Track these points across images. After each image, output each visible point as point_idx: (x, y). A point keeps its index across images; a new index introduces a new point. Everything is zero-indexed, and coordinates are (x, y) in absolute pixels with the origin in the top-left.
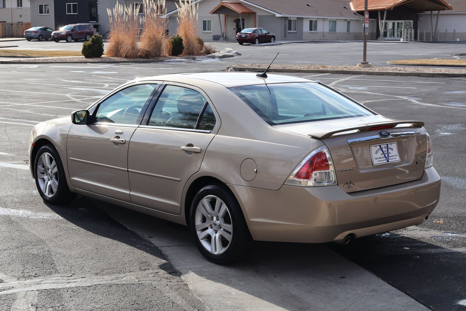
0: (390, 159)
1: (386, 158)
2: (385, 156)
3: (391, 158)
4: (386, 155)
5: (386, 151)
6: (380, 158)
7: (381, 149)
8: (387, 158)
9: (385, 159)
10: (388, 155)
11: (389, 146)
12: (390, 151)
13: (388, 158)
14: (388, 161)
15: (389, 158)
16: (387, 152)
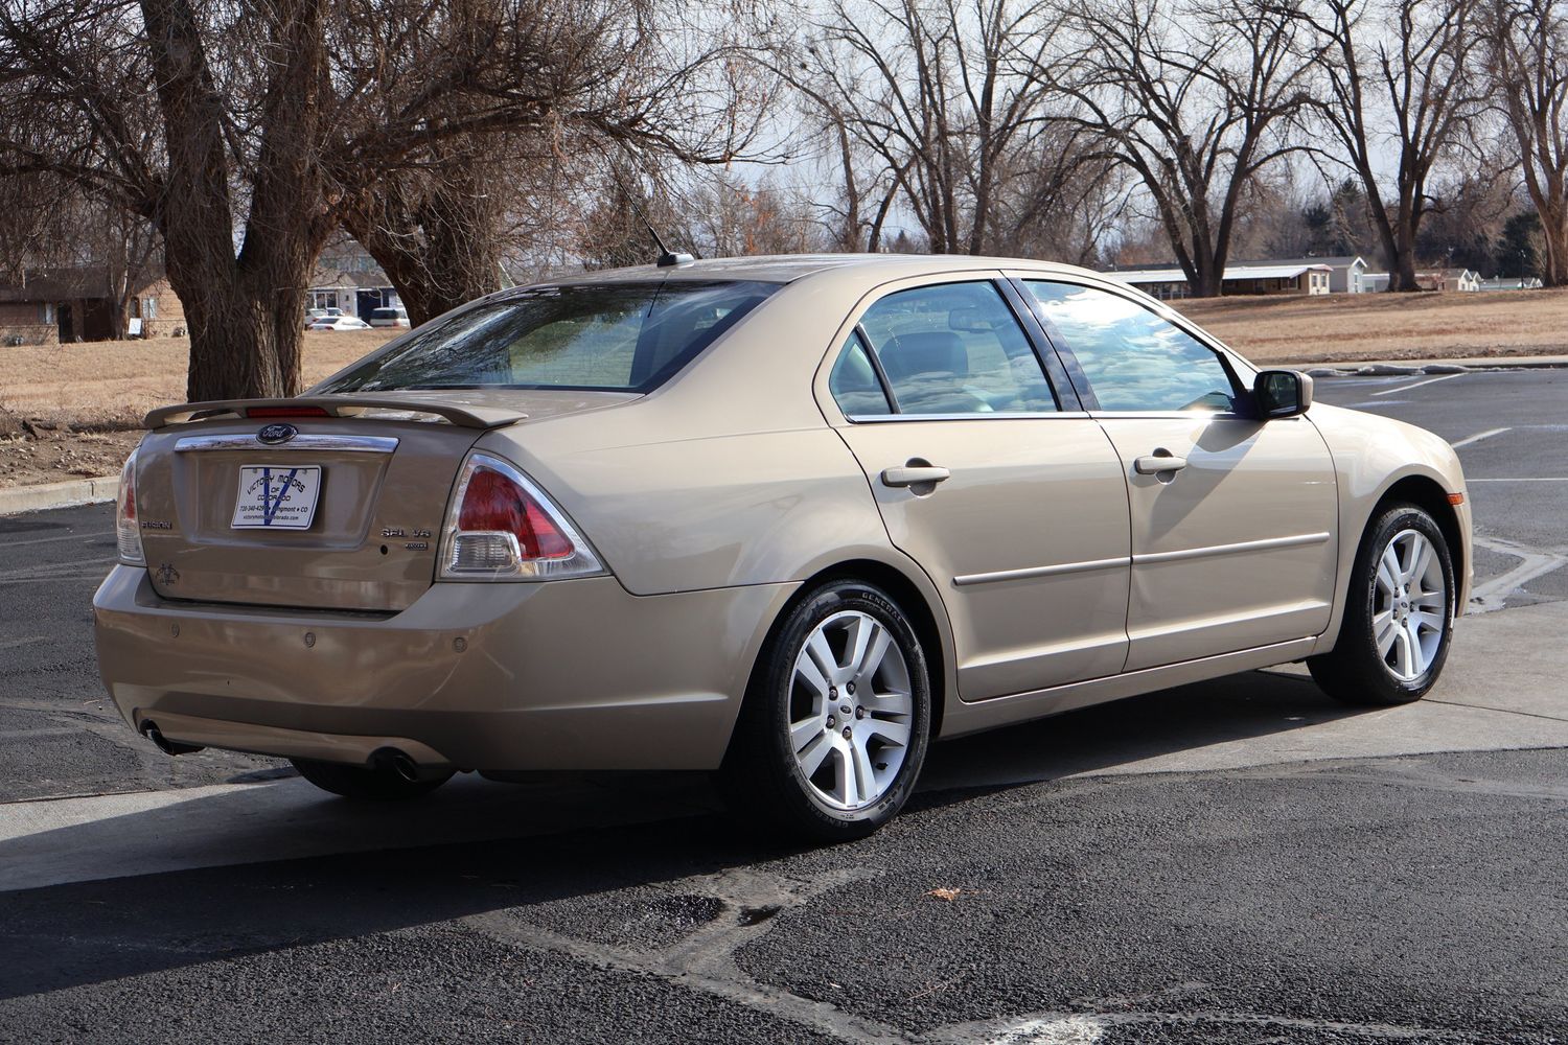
0: (278, 518)
1: (267, 513)
2: (267, 503)
3: (284, 514)
4: (272, 503)
5: (277, 489)
6: (252, 508)
7: (267, 479)
8: (270, 511)
9: (262, 513)
10: (277, 504)
11: (299, 476)
12: (292, 491)
13: (273, 513)
14: (267, 523)
15: (278, 513)
16: (278, 494)
